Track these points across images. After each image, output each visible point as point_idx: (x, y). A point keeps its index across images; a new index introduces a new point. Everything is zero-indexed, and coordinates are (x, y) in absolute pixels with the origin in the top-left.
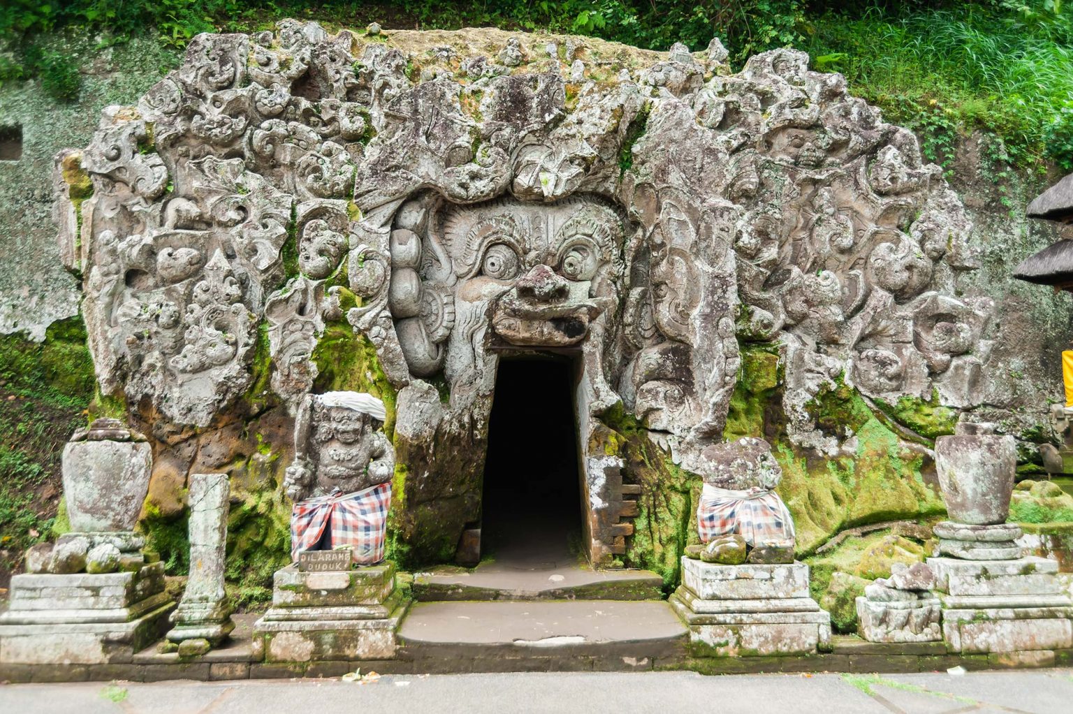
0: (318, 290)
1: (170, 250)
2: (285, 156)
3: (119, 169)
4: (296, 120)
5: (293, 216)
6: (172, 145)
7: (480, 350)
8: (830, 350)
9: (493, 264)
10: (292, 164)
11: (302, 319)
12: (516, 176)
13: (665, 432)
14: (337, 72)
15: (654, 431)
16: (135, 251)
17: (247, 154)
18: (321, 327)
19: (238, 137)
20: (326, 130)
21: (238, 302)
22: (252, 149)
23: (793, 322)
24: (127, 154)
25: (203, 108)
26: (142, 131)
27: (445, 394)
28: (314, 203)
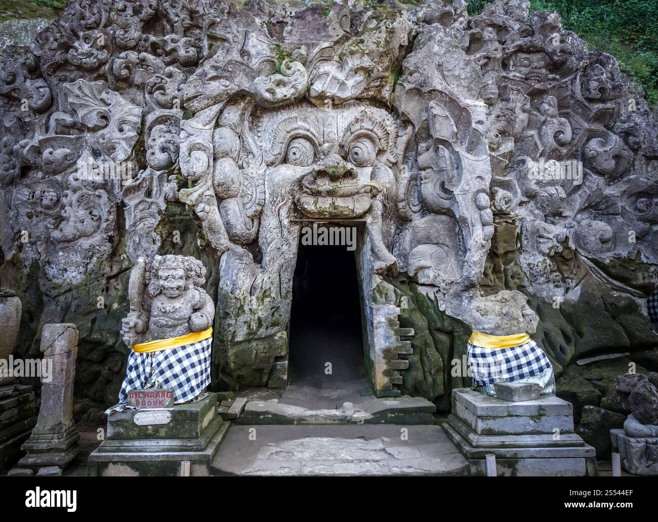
0: (160, 178)
1: (51, 149)
2: (138, 79)
3: (14, 90)
4: (146, 51)
5: (143, 122)
6: (54, 72)
7: (286, 222)
8: (556, 221)
9: (294, 154)
10: (143, 84)
11: (148, 200)
12: (312, 84)
13: (432, 285)
14: (177, 15)
15: (423, 285)
16: (25, 151)
17: (110, 77)
18: (163, 206)
19: (102, 63)
20: (168, 59)
21: (101, 188)
22: (113, 74)
23: (526, 200)
24: (20, 79)
25: (76, 44)
26: (31, 61)
27: (258, 258)
28: (159, 112)
